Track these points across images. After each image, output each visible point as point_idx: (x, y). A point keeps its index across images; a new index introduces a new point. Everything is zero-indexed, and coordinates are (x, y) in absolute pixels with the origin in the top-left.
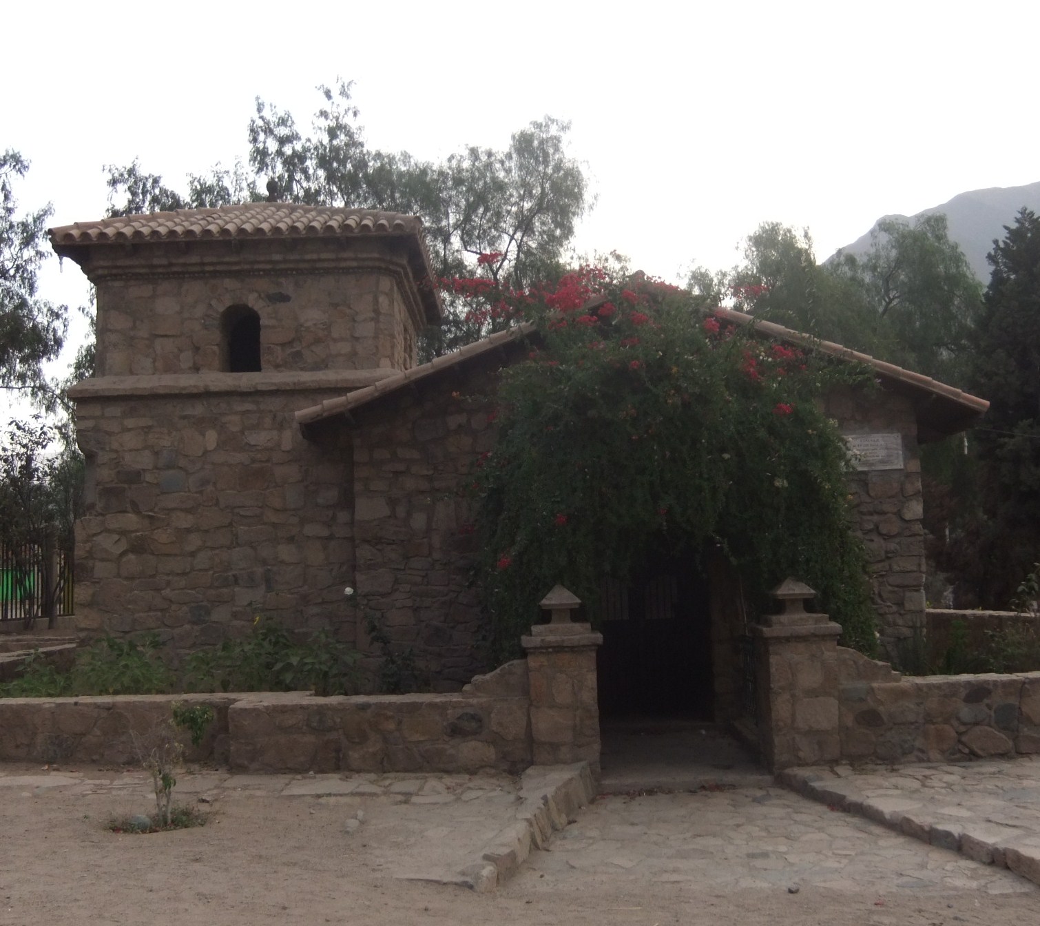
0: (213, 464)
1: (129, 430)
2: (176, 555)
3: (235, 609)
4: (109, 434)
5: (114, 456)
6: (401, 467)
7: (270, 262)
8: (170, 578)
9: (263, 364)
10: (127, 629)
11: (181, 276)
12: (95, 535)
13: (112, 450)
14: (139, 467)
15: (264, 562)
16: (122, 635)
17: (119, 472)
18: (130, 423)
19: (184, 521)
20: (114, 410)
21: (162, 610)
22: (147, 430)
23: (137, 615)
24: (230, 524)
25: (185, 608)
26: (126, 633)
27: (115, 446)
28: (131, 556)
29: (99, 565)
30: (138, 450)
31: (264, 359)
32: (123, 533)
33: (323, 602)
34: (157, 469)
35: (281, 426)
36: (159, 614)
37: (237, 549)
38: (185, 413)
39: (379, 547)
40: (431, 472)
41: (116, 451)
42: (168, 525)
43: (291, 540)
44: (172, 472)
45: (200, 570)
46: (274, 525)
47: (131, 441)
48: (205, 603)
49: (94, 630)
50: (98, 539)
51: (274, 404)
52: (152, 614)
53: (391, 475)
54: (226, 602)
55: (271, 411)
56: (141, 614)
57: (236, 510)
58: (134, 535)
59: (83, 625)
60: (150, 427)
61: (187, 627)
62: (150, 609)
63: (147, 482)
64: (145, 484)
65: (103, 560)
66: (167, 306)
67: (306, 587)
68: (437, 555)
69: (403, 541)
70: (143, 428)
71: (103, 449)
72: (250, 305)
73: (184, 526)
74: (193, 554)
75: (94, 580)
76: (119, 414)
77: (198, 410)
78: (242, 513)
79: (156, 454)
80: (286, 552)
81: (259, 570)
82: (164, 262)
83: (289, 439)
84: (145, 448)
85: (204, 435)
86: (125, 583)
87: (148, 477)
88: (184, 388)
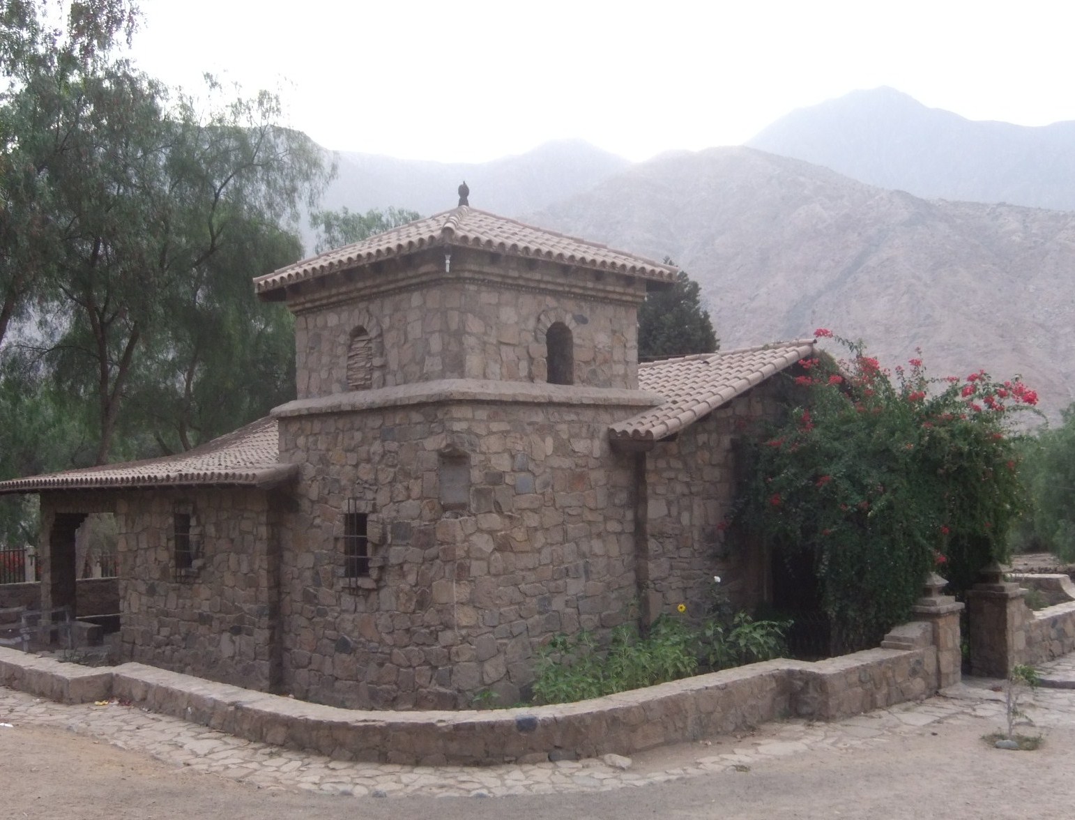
0: (552, 468)
1: (494, 433)
2: (527, 552)
3: (567, 598)
4: (478, 436)
5: (483, 458)
6: (672, 475)
7: (584, 288)
8: (524, 573)
9: (576, 380)
10: (496, 623)
11: (518, 288)
12: (471, 534)
13: (482, 453)
14: (502, 469)
15: (584, 556)
16: (491, 629)
17: (486, 473)
18: (495, 426)
19: (532, 520)
20: (482, 414)
21: (519, 603)
22: (505, 434)
23: (502, 610)
24: (563, 523)
25: (534, 600)
26: (494, 627)
27: (484, 449)
28: (498, 555)
29: (475, 564)
30: (499, 453)
31: (576, 373)
32: (491, 532)
33: (620, 588)
34: (513, 471)
35: (592, 436)
36: (517, 607)
37: (567, 545)
38: (532, 420)
39: (661, 540)
40: (688, 480)
41: (485, 453)
42: (521, 524)
43: (599, 535)
44: (523, 474)
45: (545, 565)
46: (589, 523)
47: (494, 444)
48: (547, 595)
49: (471, 627)
50: (474, 538)
51: (588, 415)
52: (513, 607)
53: (667, 481)
54: (561, 592)
55: (586, 422)
56: (506, 609)
57: (567, 510)
58: (499, 534)
59: (464, 624)
60: (508, 432)
61: (537, 616)
62: (511, 603)
63: (507, 484)
64: (504, 486)
65: (477, 559)
66: (508, 315)
67: (608, 576)
68: (696, 546)
69: (676, 535)
70: (503, 432)
71: (474, 451)
72: (567, 324)
73: (533, 525)
74: (539, 551)
75: (470, 579)
76: (485, 418)
77: (539, 417)
78: (570, 512)
79: (513, 457)
80: (597, 546)
81: (581, 562)
82: (515, 274)
83: (598, 447)
84: (504, 451)
85: (544, 441)
86: (493, 579)
87: (508, 479)
88: (536, 397)
